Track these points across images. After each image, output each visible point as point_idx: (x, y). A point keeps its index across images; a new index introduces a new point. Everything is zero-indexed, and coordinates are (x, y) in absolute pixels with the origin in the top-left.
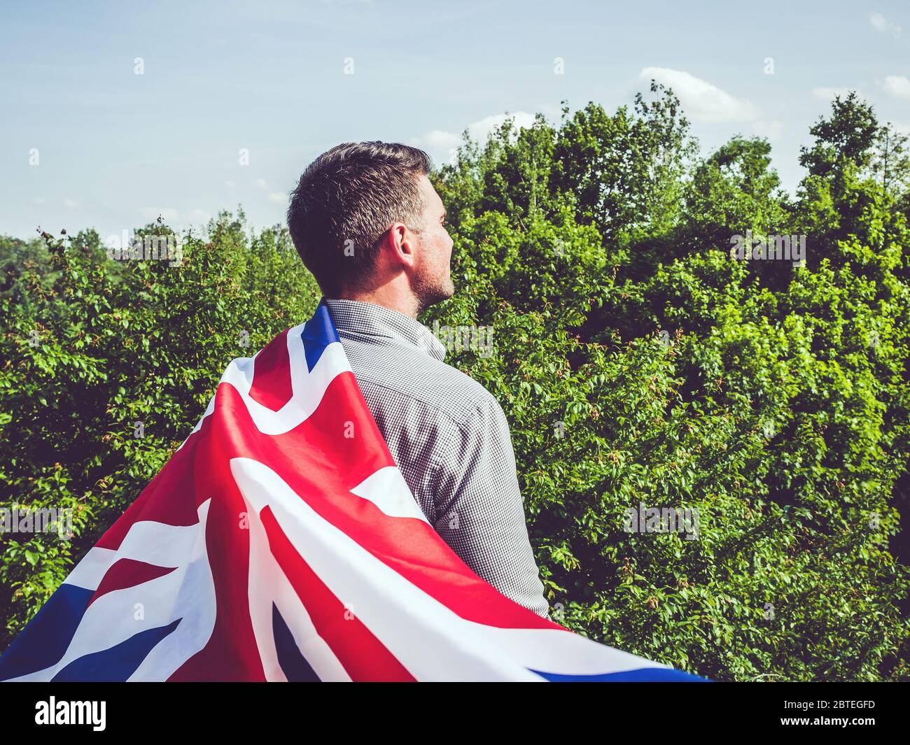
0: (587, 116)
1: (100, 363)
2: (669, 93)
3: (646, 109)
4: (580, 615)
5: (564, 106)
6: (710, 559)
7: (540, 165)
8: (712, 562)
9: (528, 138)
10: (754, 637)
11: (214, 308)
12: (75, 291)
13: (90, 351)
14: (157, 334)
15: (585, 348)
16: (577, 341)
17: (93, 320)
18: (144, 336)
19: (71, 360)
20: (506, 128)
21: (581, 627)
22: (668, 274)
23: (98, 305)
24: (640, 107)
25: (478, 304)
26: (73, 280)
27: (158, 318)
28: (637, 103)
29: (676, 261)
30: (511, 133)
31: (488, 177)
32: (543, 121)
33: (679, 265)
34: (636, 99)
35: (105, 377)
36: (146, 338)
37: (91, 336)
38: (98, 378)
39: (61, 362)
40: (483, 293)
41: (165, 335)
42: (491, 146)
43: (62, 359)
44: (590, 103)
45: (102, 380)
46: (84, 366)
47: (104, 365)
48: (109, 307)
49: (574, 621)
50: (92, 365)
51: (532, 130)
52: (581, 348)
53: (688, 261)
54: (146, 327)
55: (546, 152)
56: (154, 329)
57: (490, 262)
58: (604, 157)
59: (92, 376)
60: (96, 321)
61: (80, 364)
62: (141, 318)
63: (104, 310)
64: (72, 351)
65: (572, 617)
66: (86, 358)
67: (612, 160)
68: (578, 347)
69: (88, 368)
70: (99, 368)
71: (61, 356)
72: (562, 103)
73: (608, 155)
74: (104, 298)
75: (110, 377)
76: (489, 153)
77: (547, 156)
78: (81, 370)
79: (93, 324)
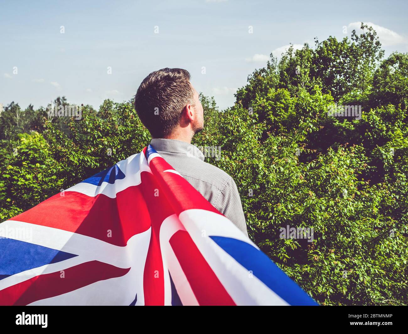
0: (329, 43)
1: (96, 159)
2: (370, 29)
3: (357, 38)
4: (299, 269)
5: (316, 40)
6: (360, 246)
7: (306, 67)
8: (361, 248)
9: (300, 54)
10: (380, 282)
11: (142, 136)
12: (87, 129)
13: (93, 154)
14: (119, 147)
15: (307, 151)
16: (303, 148)
17: (95, 141)
18: (113, 147)
19: (84, 158)
20: (291, 50)
21: (299, 275)
22: (367, 116)
23: (97, 135)
24: (354, 38)
25: (262, 132)
26: (87, 125)
27: (119, 140)
28: (352, 36)
29: (372, 110)
30: (293, 52)
31: (282, 74)
32: (307, 46)
33: (373, 112)
34: (352, 34)
35: (98, 165)
36: (114, 148)
37: (94, 148)
38: (95, 165)
39: (79, 158)
40: (264, 127)
41: (122, 147)
42: (284, 59)
43: (80, 157)
44: (330, 36)
45: (97, 166)
46: (89, 160)
47: (98, 160)
48: (101, 136)
49: (295, 272)
50: (93, 160)
51: (302, 51)
52: (305, 151)
53: (377, 110)
54: (115, 144)
55: (309, 61)
56: (118, 145)
57: (281, 112)
58: (336, 62)
59: (93, 164)
60: (96, 142)
61: (87, 159)
62: (113, 140)
63: (99, 137)
64: (85, 154)
65: (295, 270)
66: (90, 157)
67: (340, 63)
68: (304, 151)
69: (91, 161)
70: (96, 161)
71: (79, 156)
72: (315, 38)
73: (338, 61)
74: (99, 132)
75: (101, 165)
76: (282, 63)
77: (309, 63)
78: (88, 161)
79: (95, 143)
